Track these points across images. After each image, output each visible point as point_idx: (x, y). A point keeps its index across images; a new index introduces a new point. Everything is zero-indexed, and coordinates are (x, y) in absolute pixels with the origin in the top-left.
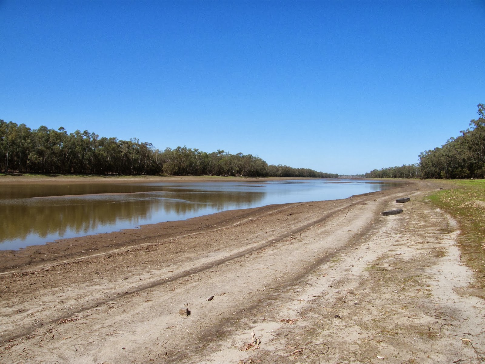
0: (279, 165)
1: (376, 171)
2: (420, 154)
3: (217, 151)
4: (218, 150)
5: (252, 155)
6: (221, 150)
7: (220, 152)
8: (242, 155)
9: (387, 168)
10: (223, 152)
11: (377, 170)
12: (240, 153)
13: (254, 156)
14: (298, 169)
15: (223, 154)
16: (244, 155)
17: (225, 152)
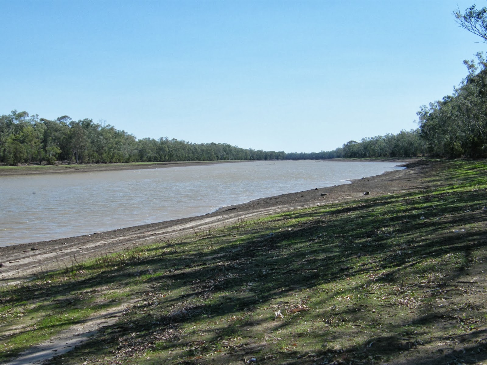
0: (162, 139)
1: (353, 143)
2: (420, 111)
3: (11, 114)
4: (12, 112)
5: (91, 121)
6: (19, 111)
7: (20, 116)
8: (68, 122)
9: (372, 138)
10: (25, 114)
11: (355, 142)
12: (64, 117)
13: (95, 122)
14: (202, 145)
15: (27, 118)
16: (73, 120)
17: (30, 115)
